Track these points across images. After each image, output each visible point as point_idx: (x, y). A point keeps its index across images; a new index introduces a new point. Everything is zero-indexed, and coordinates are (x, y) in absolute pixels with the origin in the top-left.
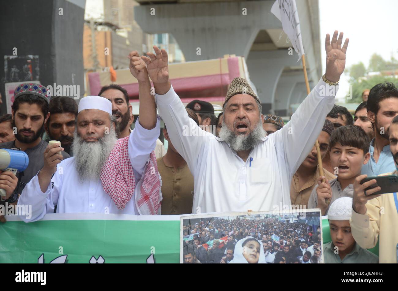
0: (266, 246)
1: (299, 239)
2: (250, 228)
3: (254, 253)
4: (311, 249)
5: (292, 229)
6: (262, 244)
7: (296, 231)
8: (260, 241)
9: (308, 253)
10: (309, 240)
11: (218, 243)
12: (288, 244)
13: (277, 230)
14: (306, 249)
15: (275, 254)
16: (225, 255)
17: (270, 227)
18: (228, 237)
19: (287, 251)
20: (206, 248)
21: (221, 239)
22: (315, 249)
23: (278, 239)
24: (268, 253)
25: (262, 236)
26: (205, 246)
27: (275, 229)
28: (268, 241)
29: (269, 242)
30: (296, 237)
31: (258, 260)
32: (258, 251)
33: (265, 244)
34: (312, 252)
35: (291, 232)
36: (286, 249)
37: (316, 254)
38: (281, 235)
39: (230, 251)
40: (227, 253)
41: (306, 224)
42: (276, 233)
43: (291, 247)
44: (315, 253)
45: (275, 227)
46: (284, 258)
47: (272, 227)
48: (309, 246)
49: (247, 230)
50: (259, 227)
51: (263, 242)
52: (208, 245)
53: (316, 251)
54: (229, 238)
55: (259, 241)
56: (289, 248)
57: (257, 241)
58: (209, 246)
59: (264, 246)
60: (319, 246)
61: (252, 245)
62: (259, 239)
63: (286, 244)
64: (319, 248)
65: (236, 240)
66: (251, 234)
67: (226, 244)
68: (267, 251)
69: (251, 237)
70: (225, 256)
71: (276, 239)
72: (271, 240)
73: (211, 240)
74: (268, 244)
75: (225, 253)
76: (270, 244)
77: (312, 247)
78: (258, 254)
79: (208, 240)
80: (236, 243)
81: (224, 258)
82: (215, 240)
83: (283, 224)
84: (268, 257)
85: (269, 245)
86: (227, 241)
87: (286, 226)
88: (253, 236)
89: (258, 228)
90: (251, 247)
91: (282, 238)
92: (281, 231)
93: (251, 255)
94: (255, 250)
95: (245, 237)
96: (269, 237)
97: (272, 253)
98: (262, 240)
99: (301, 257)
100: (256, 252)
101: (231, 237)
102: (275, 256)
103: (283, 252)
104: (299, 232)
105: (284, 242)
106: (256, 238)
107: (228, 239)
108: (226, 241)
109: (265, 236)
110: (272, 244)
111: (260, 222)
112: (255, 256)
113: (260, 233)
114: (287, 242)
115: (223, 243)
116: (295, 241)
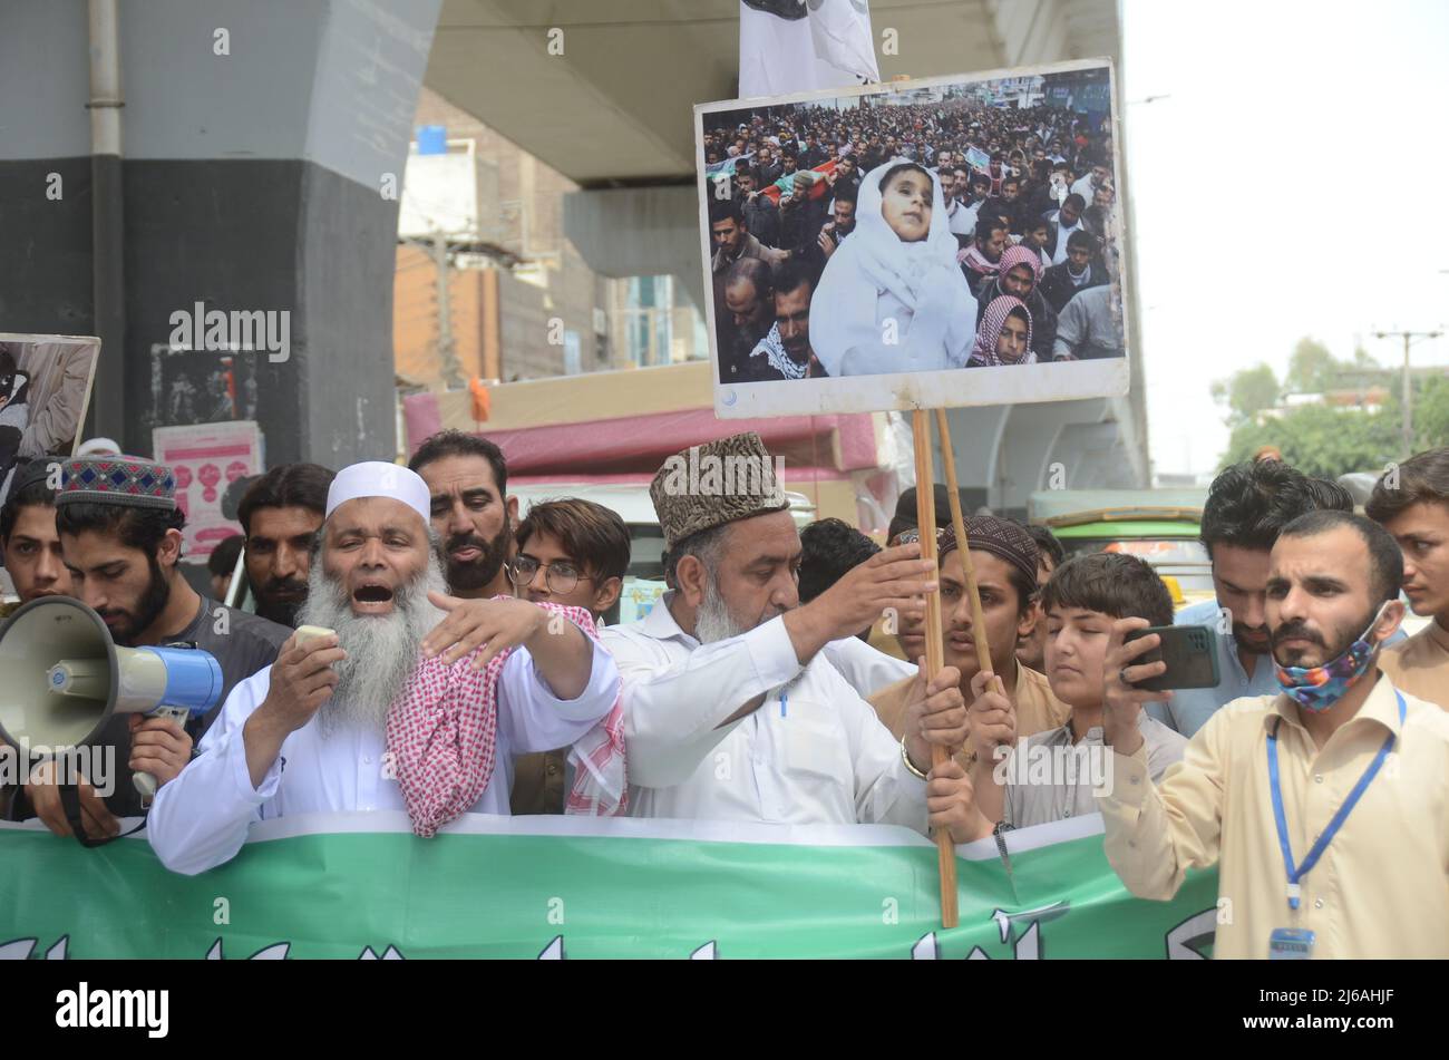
0: (949, 186)
1: (1049, 158)
2: (901, 133)
3: (915, 208)
4: (1083, 187)
5: (1025, 129)
6: (937, 179)
7: (1040, 132)
8: (932, 172)
9: (1075, 200)
10: (1076, 159)
11: (808, 185)
12: (1014, 175)
13: (981, 134)
14: (1069, 186)
15: (976, 206)
16: (831, 218)
17: (961, 127)
18: (837, 163)
19: (1013, 195)
20: (774, 200)
21: (817, 171)
22: (1097, 184)
23: (986, 159)
24: (957, 206)
25: (935, 155)
26: (771, 193)
27: (977, 130)
28: (957, 168)
29: (960, 173)
30: (1040, 153)
31: (928, 229)
32: (928, 201)
33: (947, 180)
34: (1088, 196)
35: (1023, 136)
36: (1011, 192)
37: (1100, 200)
38: (993, 147)
39: (844, 205)
40: (837, 213)
41: (1068, 108)
42: (981, 144)
43: (1023, 182)
44: (1096, 197)
45: (975, 125)
46: (1003, 219)
47: (967, 125)
48: (1079, 176)
49: (891, 138)
50: (929, 128)
51: (942, 172)
52: (779, 190)
53: (1100, 191)
54: (840, 166)
55: (928, 170)
56: (1019, 187)
57: (924, 171)
58: (784, 193)
59: (943, 185)
60: (1108, 175)
61: (908, 183)
62: (929, 166)
63: (1009, 174)
64: (1106, 183)
65: (861, 172)
66: (904, 149)
67: (832, 184)
68: (954, 202)
69: (905, 160)
70: (830, 222)
71: (978, 160)
72: (965, 167)
73: (788, 174)
74: (956, 177)
75: (831, 212)
76: (962, 178)
77: (1087, 178)
78: (926, 210)
79: (777, 176)
80: (861, 179)
81: (828, 226)
82: (798, 172)
83: (997, 114)
84: (956, 217)
85: (958, 181)
86: (834, 177)
87: (1009, 120)
88: (910, 157)
89: (924, 133)
90: (906, 190)
91: (995, 158)
92: (992, 135)
93: (906, 214)
94: (919, 198)
95: (886, 159)
96: (959, 158)
97: (967, 205)
98: (936, 169)
99: (1053, 214)
100: (921, 205)
101: (846, 161)
102: (978, 214)
103: (1002, 200)
104: (1048, 134)
105: (1004, 168)
106: (919, 163)
107: (837, 170)
108: (831, 175)
109: (944, 155)
110: (969, 179)
111: (930, 110)
112: (919, 218)
113: (931, 145)
114: (1013, 169)
115: (823, 181)
116: (1036, 164)
